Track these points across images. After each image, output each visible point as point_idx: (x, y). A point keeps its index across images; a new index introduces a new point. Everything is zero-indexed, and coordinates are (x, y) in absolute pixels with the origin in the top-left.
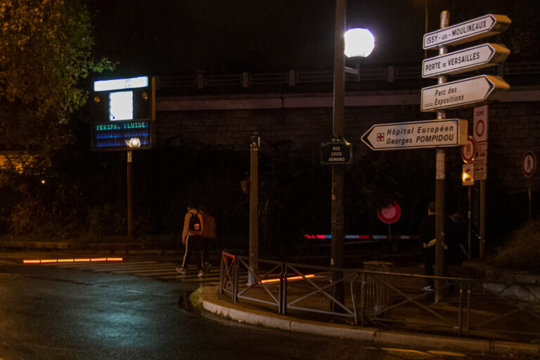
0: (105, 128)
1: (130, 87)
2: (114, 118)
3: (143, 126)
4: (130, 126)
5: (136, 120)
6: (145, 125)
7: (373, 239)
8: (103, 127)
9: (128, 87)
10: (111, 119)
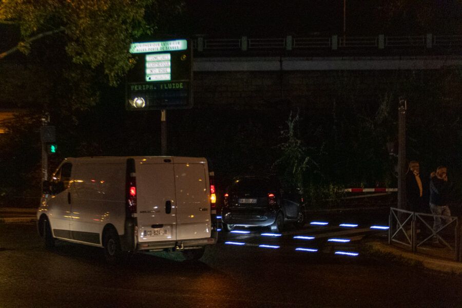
0: (140, 88)
1: (168, 50)
2: (150, 79)
3: (181, 87)
4: (167, 86)
5: (174, 81)
6: (183, 85)
7: (386, 192)
8: (138, 88)
9: (165, 50)
10: (147, 79)
